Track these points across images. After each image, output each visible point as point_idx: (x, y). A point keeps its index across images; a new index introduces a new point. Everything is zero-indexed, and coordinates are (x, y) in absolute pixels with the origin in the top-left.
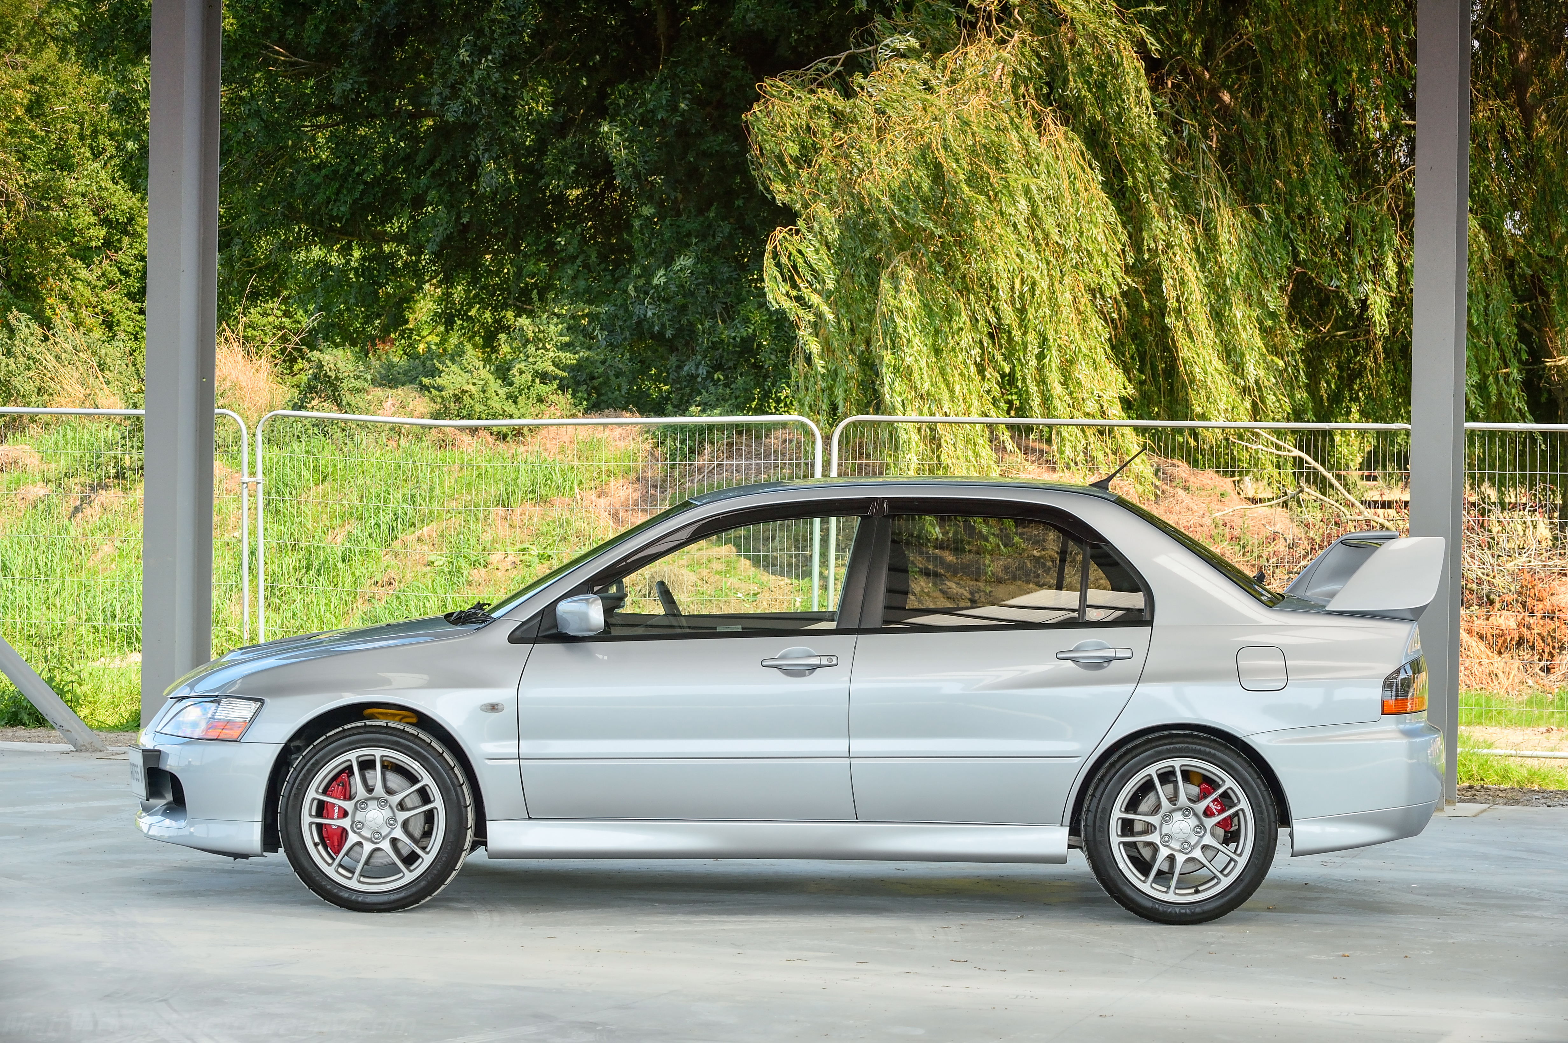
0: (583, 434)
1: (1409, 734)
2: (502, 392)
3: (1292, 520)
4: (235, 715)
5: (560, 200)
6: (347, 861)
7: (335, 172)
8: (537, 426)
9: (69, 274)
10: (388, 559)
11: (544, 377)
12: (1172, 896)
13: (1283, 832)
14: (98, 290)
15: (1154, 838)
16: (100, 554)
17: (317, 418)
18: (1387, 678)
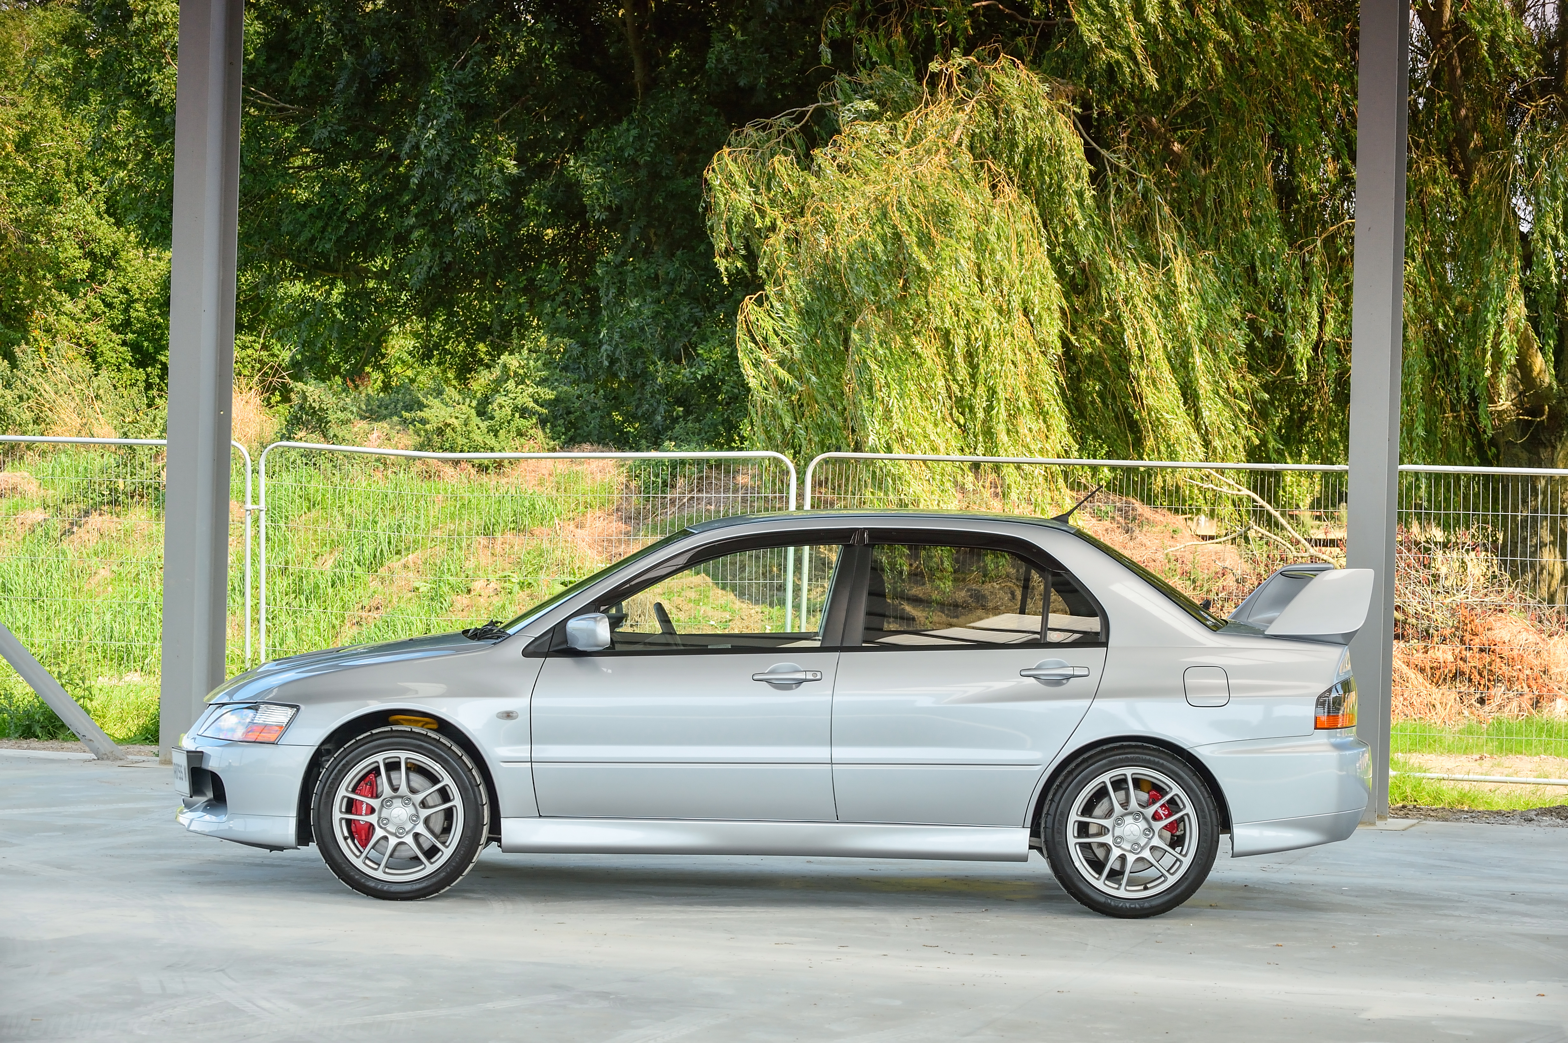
0: (561, 467)
1: (1339, 747)
2: (484, 425)
3: (1241, 556)
4: (274, 719)
5: (536, 239)
6: (373, 854)
7: (320, 210)
8: (518, 459)
9: (55, 307)
10: (375, 585)
11: (524, 412)
12: (1122, 892)
13: (1224, 838)
14: (81, 323)
15: (1108, 839)
16: (98, 577)
17: (305, 448)
18: (1320, 697)
